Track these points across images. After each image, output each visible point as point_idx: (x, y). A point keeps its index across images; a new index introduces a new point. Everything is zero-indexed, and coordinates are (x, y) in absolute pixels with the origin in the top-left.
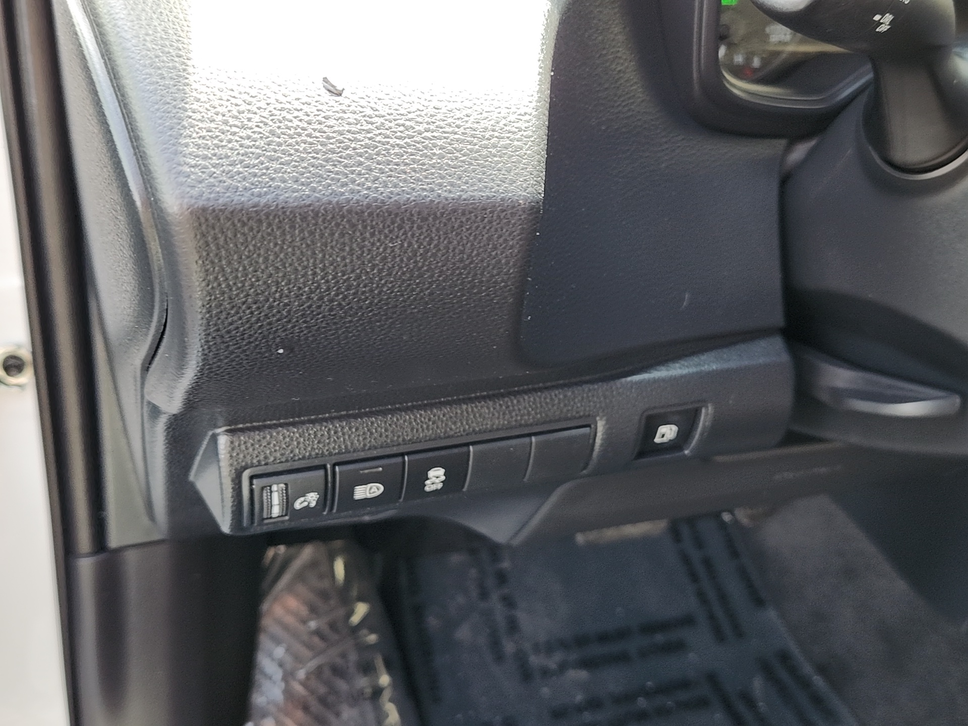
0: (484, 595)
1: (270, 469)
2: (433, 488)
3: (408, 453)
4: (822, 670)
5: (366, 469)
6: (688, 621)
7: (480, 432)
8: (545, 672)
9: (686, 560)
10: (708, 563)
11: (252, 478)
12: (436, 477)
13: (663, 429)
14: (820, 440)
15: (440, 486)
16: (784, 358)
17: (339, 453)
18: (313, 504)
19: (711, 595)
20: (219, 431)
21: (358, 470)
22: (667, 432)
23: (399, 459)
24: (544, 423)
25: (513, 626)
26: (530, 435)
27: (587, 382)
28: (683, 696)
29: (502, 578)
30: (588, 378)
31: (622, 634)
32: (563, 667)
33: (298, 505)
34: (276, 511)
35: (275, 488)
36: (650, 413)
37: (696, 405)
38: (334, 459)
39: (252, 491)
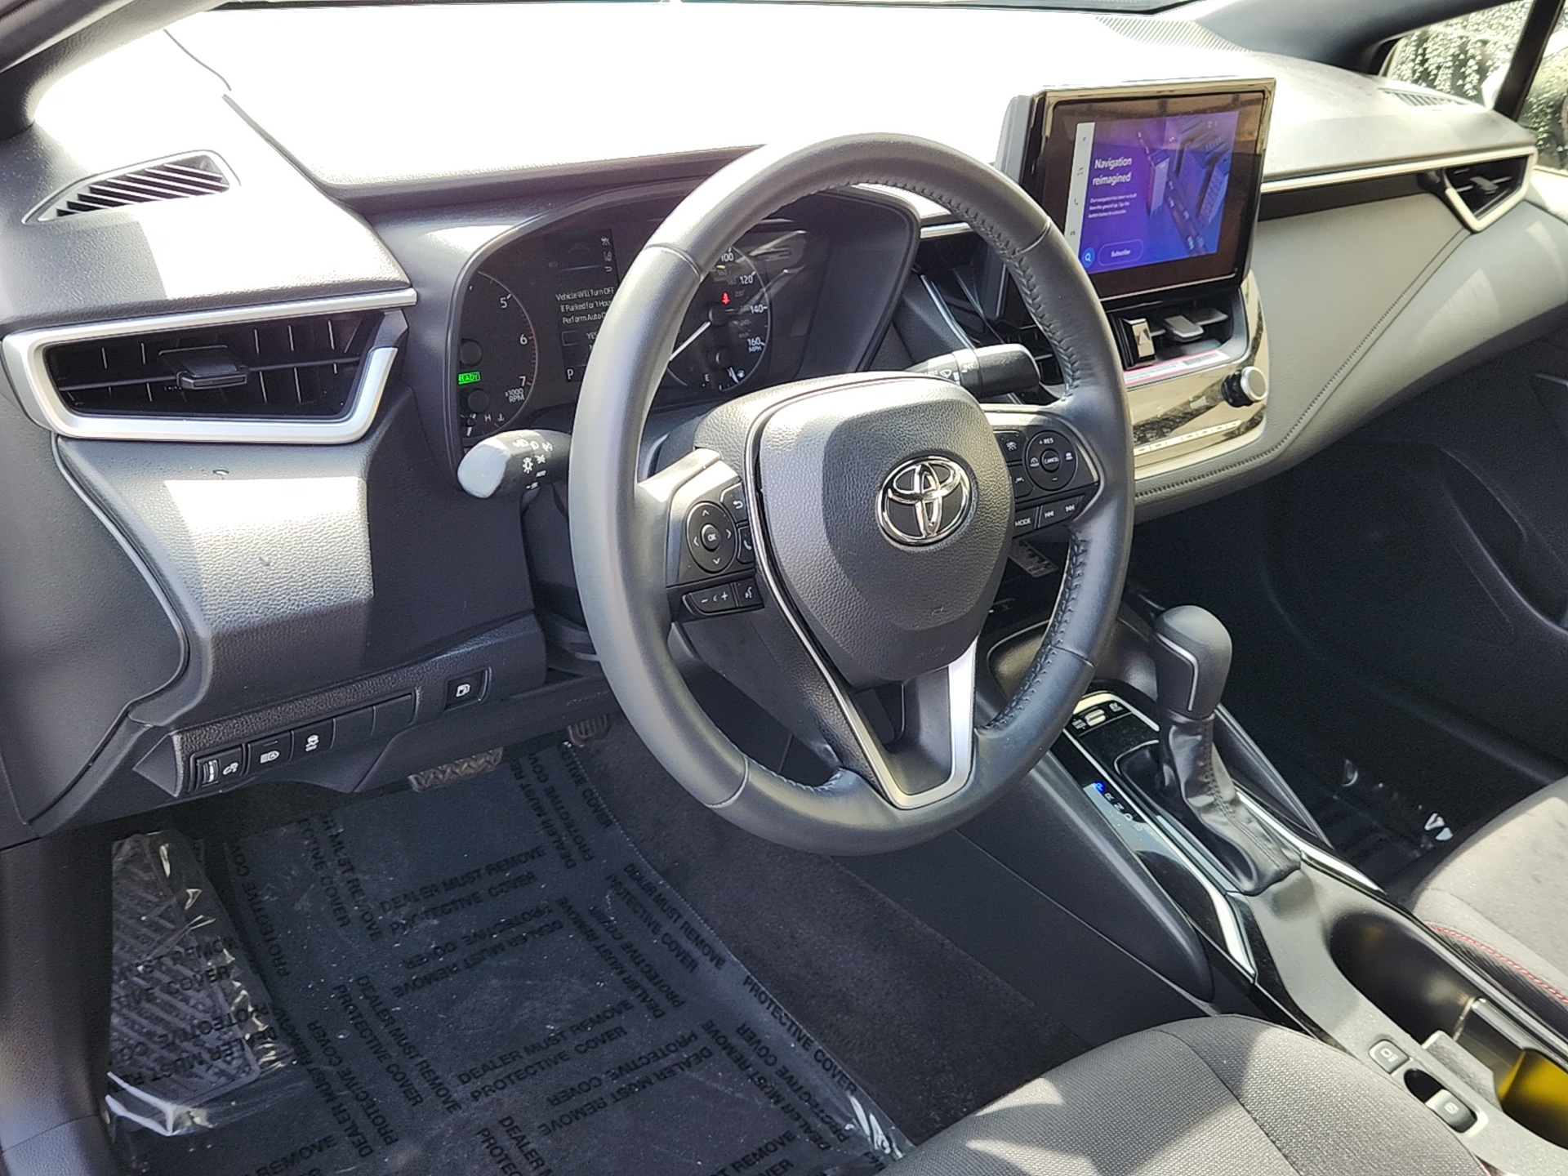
0: (320, 863)
1: (207, 752)
2: (311, 748)
3: (293, 729)
4: (665, 874)
5: (267, 743)
6: (536, 853)
7: (339, 708)
8: (395, 927)
9: (530, 794)
10: (551, 792)
11: (195, 759)
12: (313, 741)
13: (460, 688)
14: (575, 676)
15: (315, 747)
16: (537, 630)
17: (251, 735)
18: (235, 770)
19: (558, 824)
20: (171, 734)
21: (261, 745)
22: (464, 689)
23: (289, 734)
24: (380, 696)
25: (355, 888)
26: (372, 706)
27: (405, 666)
28: (535, 924)
29: (337, 843)
30: (406, 663)
31: (469, 878)
32: (412, 919)
33: (225, 773)
34: (212, 778)
35: (210, 763)
36: (451, 679)
37: (482, 669)
38: (247, 740)
39: (196, 767)
